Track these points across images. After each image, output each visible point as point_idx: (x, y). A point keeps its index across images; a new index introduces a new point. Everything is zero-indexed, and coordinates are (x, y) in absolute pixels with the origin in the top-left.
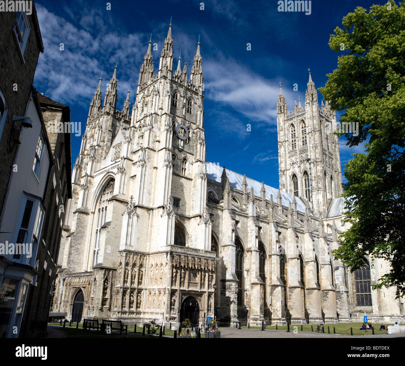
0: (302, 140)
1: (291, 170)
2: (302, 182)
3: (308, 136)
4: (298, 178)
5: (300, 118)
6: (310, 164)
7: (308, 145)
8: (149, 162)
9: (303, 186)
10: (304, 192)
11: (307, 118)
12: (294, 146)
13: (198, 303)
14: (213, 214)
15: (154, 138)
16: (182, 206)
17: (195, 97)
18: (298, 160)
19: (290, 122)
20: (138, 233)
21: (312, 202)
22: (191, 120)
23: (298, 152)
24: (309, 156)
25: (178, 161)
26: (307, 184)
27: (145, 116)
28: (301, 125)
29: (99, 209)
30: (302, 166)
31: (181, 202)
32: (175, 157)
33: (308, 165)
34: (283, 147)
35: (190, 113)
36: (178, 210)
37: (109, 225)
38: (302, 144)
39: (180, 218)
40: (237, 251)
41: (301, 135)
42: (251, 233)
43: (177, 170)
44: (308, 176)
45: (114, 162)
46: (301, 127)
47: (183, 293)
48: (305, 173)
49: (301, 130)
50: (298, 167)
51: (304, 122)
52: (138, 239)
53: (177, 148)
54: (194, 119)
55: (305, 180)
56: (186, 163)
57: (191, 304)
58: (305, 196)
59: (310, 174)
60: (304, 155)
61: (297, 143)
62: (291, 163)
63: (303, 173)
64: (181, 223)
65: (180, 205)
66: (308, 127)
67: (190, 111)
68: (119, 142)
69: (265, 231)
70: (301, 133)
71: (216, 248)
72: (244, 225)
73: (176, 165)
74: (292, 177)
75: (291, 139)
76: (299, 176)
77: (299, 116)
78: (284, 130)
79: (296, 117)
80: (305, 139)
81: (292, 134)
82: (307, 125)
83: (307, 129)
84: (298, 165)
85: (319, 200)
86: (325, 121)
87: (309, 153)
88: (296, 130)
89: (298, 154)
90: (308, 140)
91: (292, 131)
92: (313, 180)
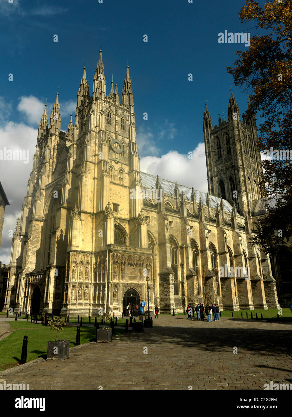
0: (226, 150)
1: (219, 177)
2: (229, 187)
3: (231, 146)
4: (225, 183)
5: (224, 131)
7: (232, 154)
8: (89, 173)
9: (229, 190)
10: (231, 195)
11: (230, 130)
13: (138, 294)
14: (149, 216)
15: (92, 152)
16: (121, 210)
17: (127, 115)
18: (224, 168)
19: (215, 135)
20: (83, 235)
21: (238, 204)
22: (124, 136)
23: (223, 160)
24: (234, 164)
25: (115, 171)
26: (233, 188)
27: (84, 134)
28: (225, 137)
29: (51, 217)
30: (228, 173)
31: (119, 207)
32: (112, 168)
33: (233, 171)
35: (124, 130)
36: (117, 214)
37: (59, 230)
38: (226, 154)
39: (119, 221)
40: (172, 247)
41: (225, 146)
42: (183, 231)
43: (115, 179)
44: (234, 182)
45: (61, 176)
46: (225, 139)
47: (125, 285)
48: (231, 179)
49: (225, 141)
50: (224, 174)
51: (227, 134)
52: (83, 240)
53: (114, 161)
54: (127, 134)
55: (231, 185)
56: (122, 172)
57: (132, 295)
58: (232, 198)
59: (235, 179)
60: (228, 163)
61: (222, 153)
62: (218, 170)
63: (229, 178)
64: (121, 225)
65: (119, 209)
66: (231, 138)
67: (124, 128)
68: (65, 158)
69: (196, 230)
70: (225, 144)
71: (153, 246)
72: (177, 225)
73: (114, 175)
74: (219, 182)
75: (216, 150)
76: (225, 181)
77: (223, 129)
78: (210, 142)
79: (220, 130)
80: (229, 149)
81: (217, 146)
82: (230, 136)
83: (231, 140)
84: (224, 172)
85: (244, 202)
86: (247, 132)
87: (233, 161)
88: (221, 142)
89: (224, 162)
90: (232, 149)
91: (217, 143)
92: (238, 185)
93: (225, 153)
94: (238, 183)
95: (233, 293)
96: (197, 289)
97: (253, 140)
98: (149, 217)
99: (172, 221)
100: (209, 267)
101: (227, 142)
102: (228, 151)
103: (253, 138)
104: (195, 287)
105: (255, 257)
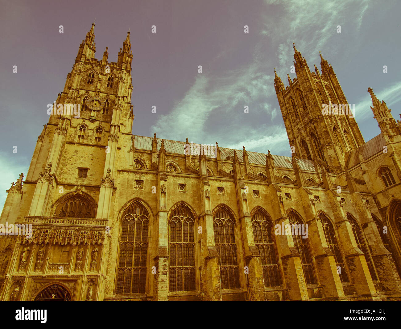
0: (302, 106)
1: (300, 137)
2: (312, 144)
3: (305, 100)
4: (307, 142)
5: (295, 88)
6: (313, 124)
7: (308, 107)
9: (313, 148)
10: (316, 153)
11: (300, 84)
12: (296, 114)
18: (303, 125)
19: (288, 96)
21: (325, 160)
22: (111, 93)
23: (300, 117)
24: (311, 117)
26: (317, 144)
28: (298, 93)
30: (308, 130)
34: (287, 120)
35: (111, 87)
38: (303, 110)
41: (300, 102)
44: (315, 136)
46: (298, 96)
47: (38, 280)
48: (312, 135)
49: (299, 98)
50: (304, 132)
51: (300, 90)
53: (88, 120)
55: (314, 141)
57: (53, 296)
58: (318, 157)
59: (317, 133)
60: (306, 119)
61: (299, 111)
62: (297, 131)
63: (310, 135)
69: (229, 192)
70: (300, 100)
71: (147, 219)
72: (193, 188)
73: (86, 135)
74: (301, 143)
75: (293, 110)
76: (307, 139)
77: (294, 86)
78: (284, 104)
79: (292, 89)
80: (304, 104)
81: (293, 106)
82: (302, 90)
83: (303, 94)
84: (304, 130)
85: (331, 156)
86: (323, 82)
87: (310, 114)
88: (295, 100)
89: (301, 119)
90: (306, 103)
91: (292, 103)
92: (321, 138)
93: (301, 109)
94: (320, 137)
95: (299, 281)
96: (219, 279)
97: (333, 89)
98: (143, 181)
99: (184, 183)
100: (249, 242)
101: (301, 98)
102: (303, 107)
103: (332, 86)
104: (214, 275)
105: (344, 221)
